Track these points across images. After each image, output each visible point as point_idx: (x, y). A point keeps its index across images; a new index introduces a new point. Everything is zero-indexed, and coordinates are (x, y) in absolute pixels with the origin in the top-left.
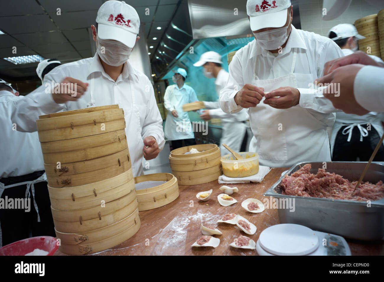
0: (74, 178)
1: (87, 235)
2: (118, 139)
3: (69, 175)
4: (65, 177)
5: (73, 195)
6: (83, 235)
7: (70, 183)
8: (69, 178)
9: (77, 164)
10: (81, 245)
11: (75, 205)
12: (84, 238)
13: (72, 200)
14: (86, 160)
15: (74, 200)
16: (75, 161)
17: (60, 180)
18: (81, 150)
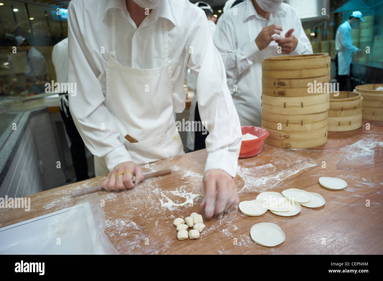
0: (288, 91)
1: (290, 134)
2: (327, 65)
3: (285, 88)
4: (281, 90)
5: (285, 104)
6: (287, 134)
7: (285, 94)
8: (285, 90)
9: (293, 81)
10: (284, 141)
11: (285, 111)
12: (287, 136)
13: (284, 107)
14: (301, 79)
15: (285, 107)
16: (292, 78)
17: (277, 91)
18: (298, 70)
